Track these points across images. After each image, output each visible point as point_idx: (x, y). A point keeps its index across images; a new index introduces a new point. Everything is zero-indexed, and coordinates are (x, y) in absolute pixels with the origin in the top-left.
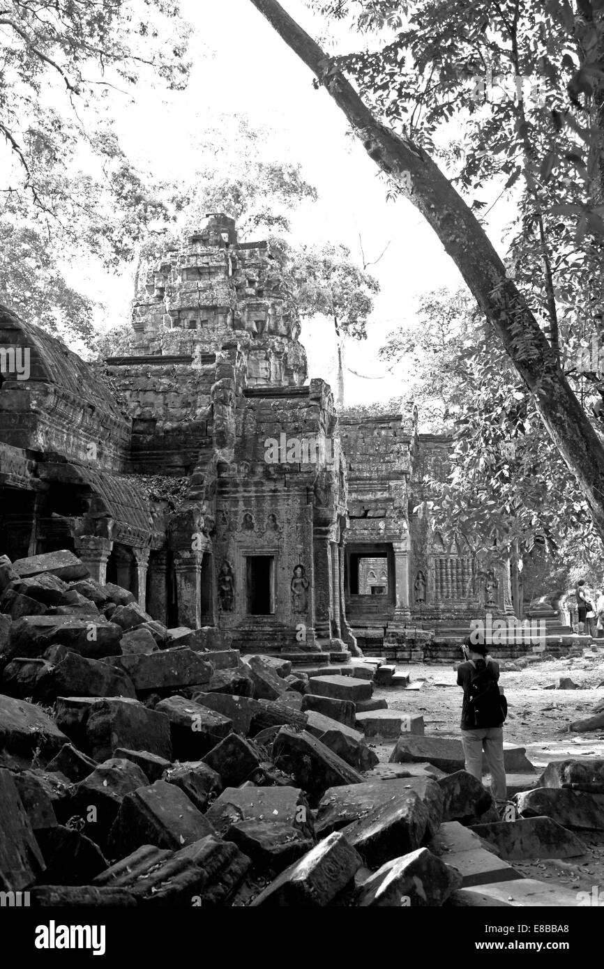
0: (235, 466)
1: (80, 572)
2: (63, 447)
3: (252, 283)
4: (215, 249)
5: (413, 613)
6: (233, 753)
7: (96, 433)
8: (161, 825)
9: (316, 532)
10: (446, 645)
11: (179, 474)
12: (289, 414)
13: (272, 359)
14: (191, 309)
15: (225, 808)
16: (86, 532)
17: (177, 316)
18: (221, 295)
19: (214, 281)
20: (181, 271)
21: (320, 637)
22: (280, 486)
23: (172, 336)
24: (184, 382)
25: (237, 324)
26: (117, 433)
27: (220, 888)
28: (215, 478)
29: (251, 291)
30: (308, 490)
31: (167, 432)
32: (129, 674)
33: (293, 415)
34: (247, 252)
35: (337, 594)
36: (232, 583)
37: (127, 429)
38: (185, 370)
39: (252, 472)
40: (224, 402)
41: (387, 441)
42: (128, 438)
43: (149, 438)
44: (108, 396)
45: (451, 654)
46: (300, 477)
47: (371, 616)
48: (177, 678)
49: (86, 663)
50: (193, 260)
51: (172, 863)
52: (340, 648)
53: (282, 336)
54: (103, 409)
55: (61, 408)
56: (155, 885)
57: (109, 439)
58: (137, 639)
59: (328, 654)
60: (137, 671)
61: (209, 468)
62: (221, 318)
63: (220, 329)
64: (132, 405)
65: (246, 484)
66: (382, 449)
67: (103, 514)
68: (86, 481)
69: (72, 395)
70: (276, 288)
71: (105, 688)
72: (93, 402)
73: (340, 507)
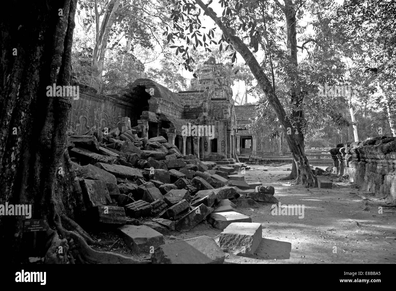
0: (208, 117)
1: (164, 141)
2: (165, 113)
3: (219, 73)
4: (210, 65)
5: (257, 153)
6: (181, 182)
7: (174, 109)
8: (151, 196)
9: (227, 133)
10: (264, 160)
11: (195, 119)
12: (221, 104)
13: (223, 92)
14: (204, 80)
15: (170, 194)
16: (170, 132)
17: (201, 81)
18: (211, 76)
19: (209, 73)
20: (202, 71)
21: (228, 158)
22: (219, 122)
23: (199, 86)
24: (197, 97)
25: (215, 83)
26: (180, 109)
27: (158, 210)
28: (203, 120)
29: (219, 75)
30: (225, 122)
31: (192, 109)
32: (166, 164)
33: (222, 104)
34: (218, 66)
35: (234, 148)
36: (207, 145)
37: (182, 108)
38: (197, 94)
39: (212, 118)
40: (205, 101)
41: (251, 111)
42: (183, 110)
43: (188, 110)
44: (178, 101)
45: (266, 163)
46: (223, 119)
47: (247, 153)
48: (178, 165)
49: (155, 161)
50: (205, 68)
51: (144, 204)
52: (232, 160)
53: (226, 86)
54: (176, 103)
55: (164, 103)
56: (138, 208)
57: (178, 111)
58: (172, 157)
59: (229, 162)
60: (168, 164)
61: (202, 117)
62: (211, 82)
63: (210, 84)
64: (184, 103)
65: (210, 121)
66: (250, 113)
67: (174, 128)
68: (170, 120)
69: (167, 100)
70: (225, 74)
71: (159, 167)
72: (173, 102)
73: (233, 127)
